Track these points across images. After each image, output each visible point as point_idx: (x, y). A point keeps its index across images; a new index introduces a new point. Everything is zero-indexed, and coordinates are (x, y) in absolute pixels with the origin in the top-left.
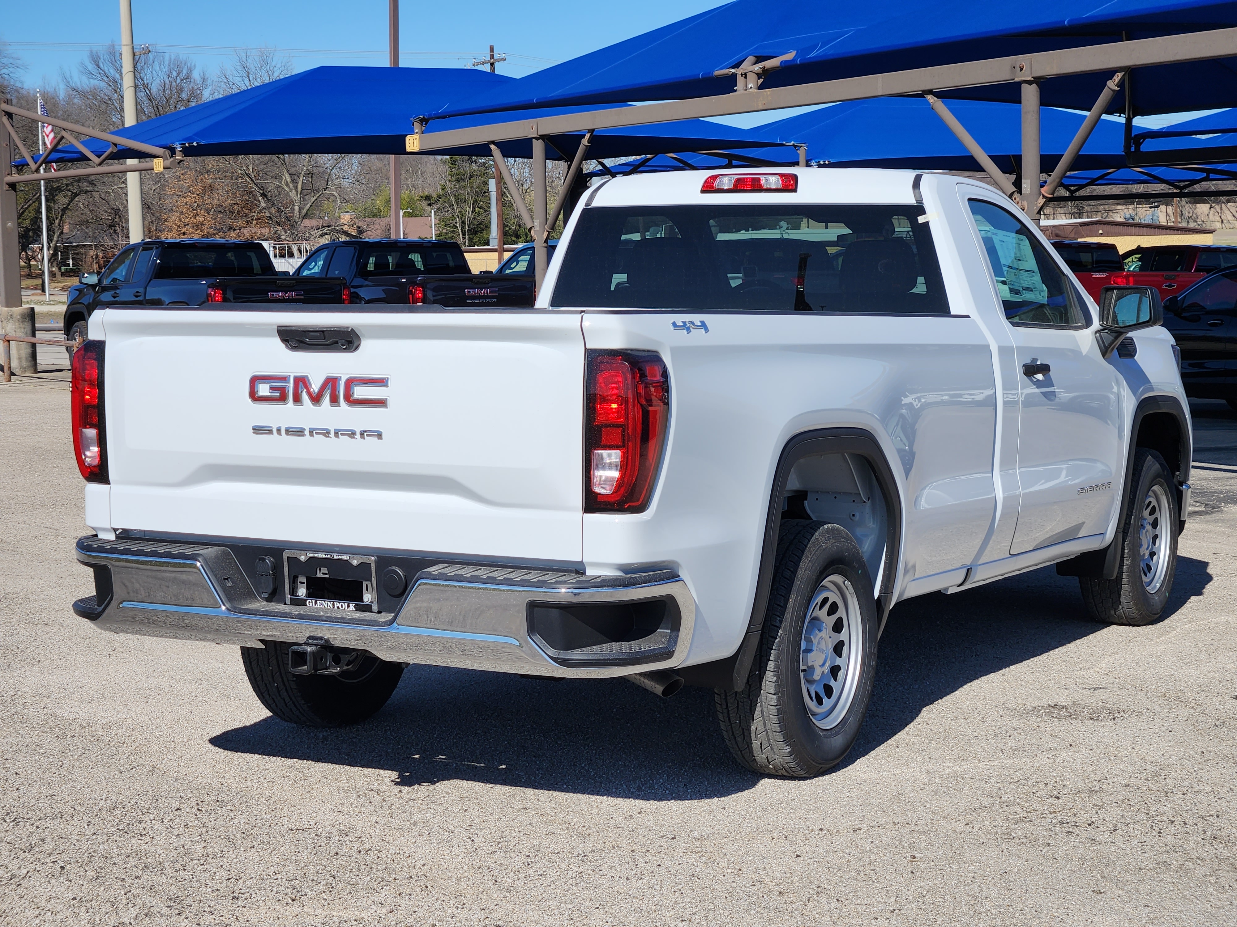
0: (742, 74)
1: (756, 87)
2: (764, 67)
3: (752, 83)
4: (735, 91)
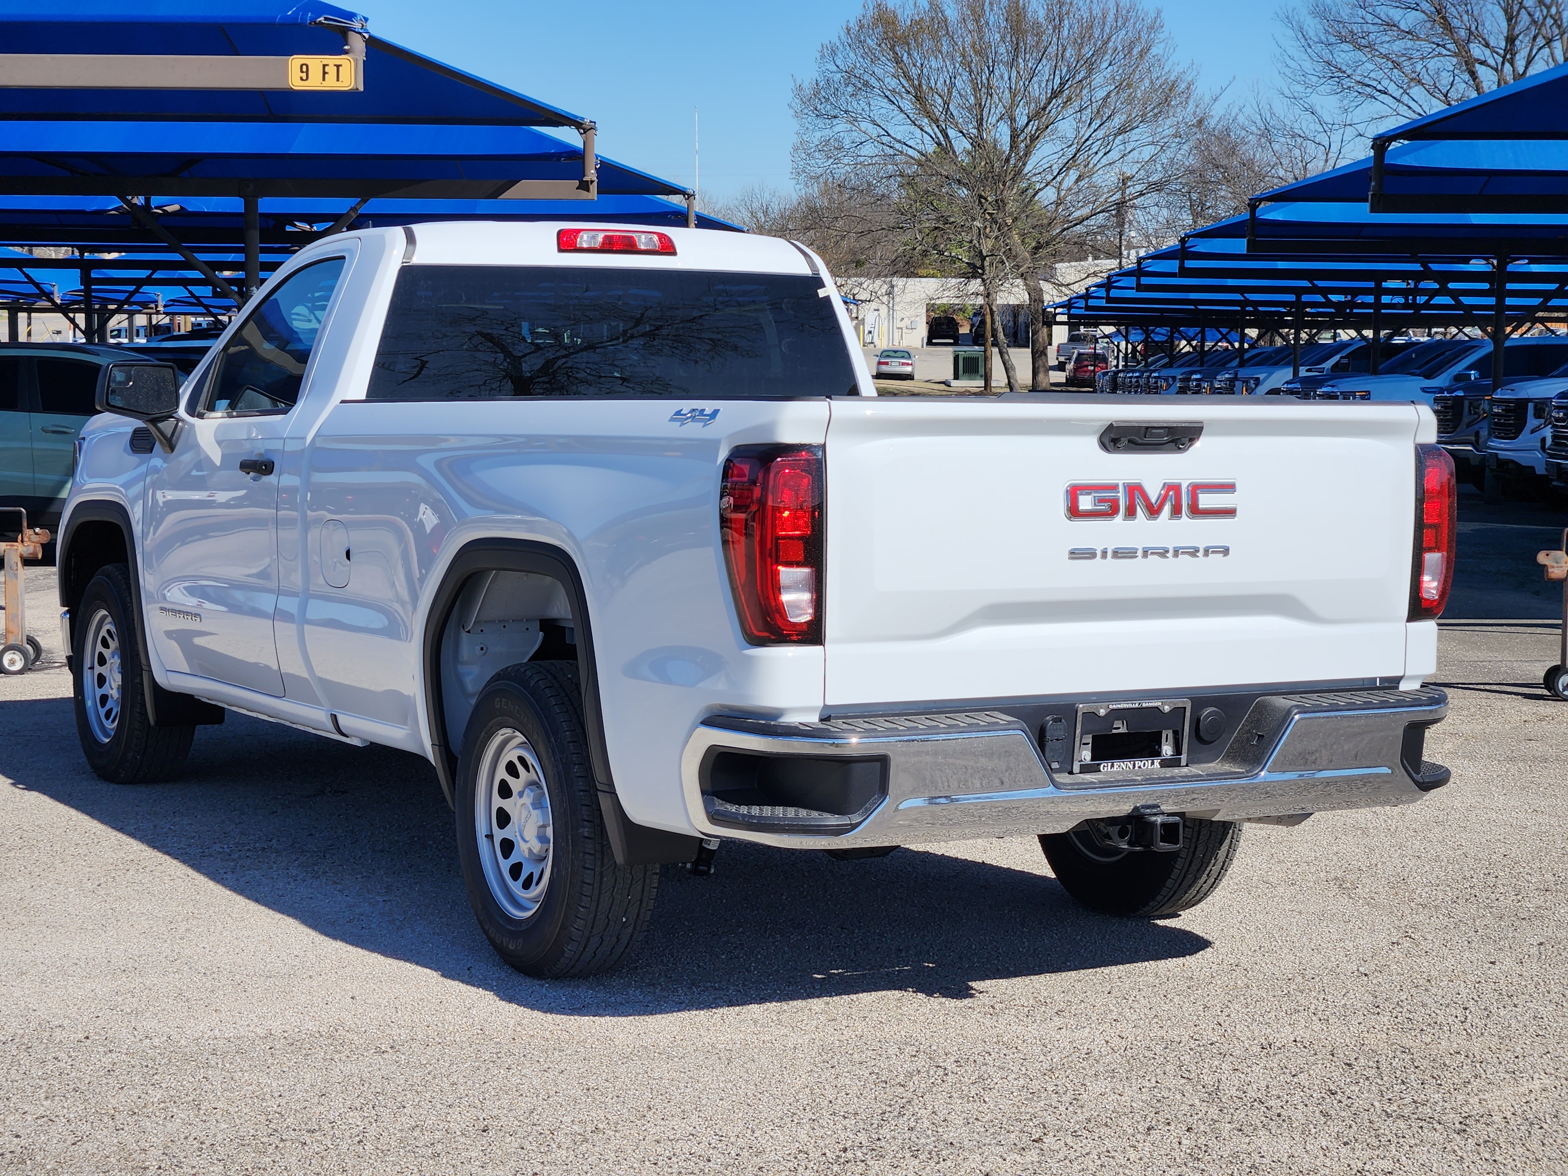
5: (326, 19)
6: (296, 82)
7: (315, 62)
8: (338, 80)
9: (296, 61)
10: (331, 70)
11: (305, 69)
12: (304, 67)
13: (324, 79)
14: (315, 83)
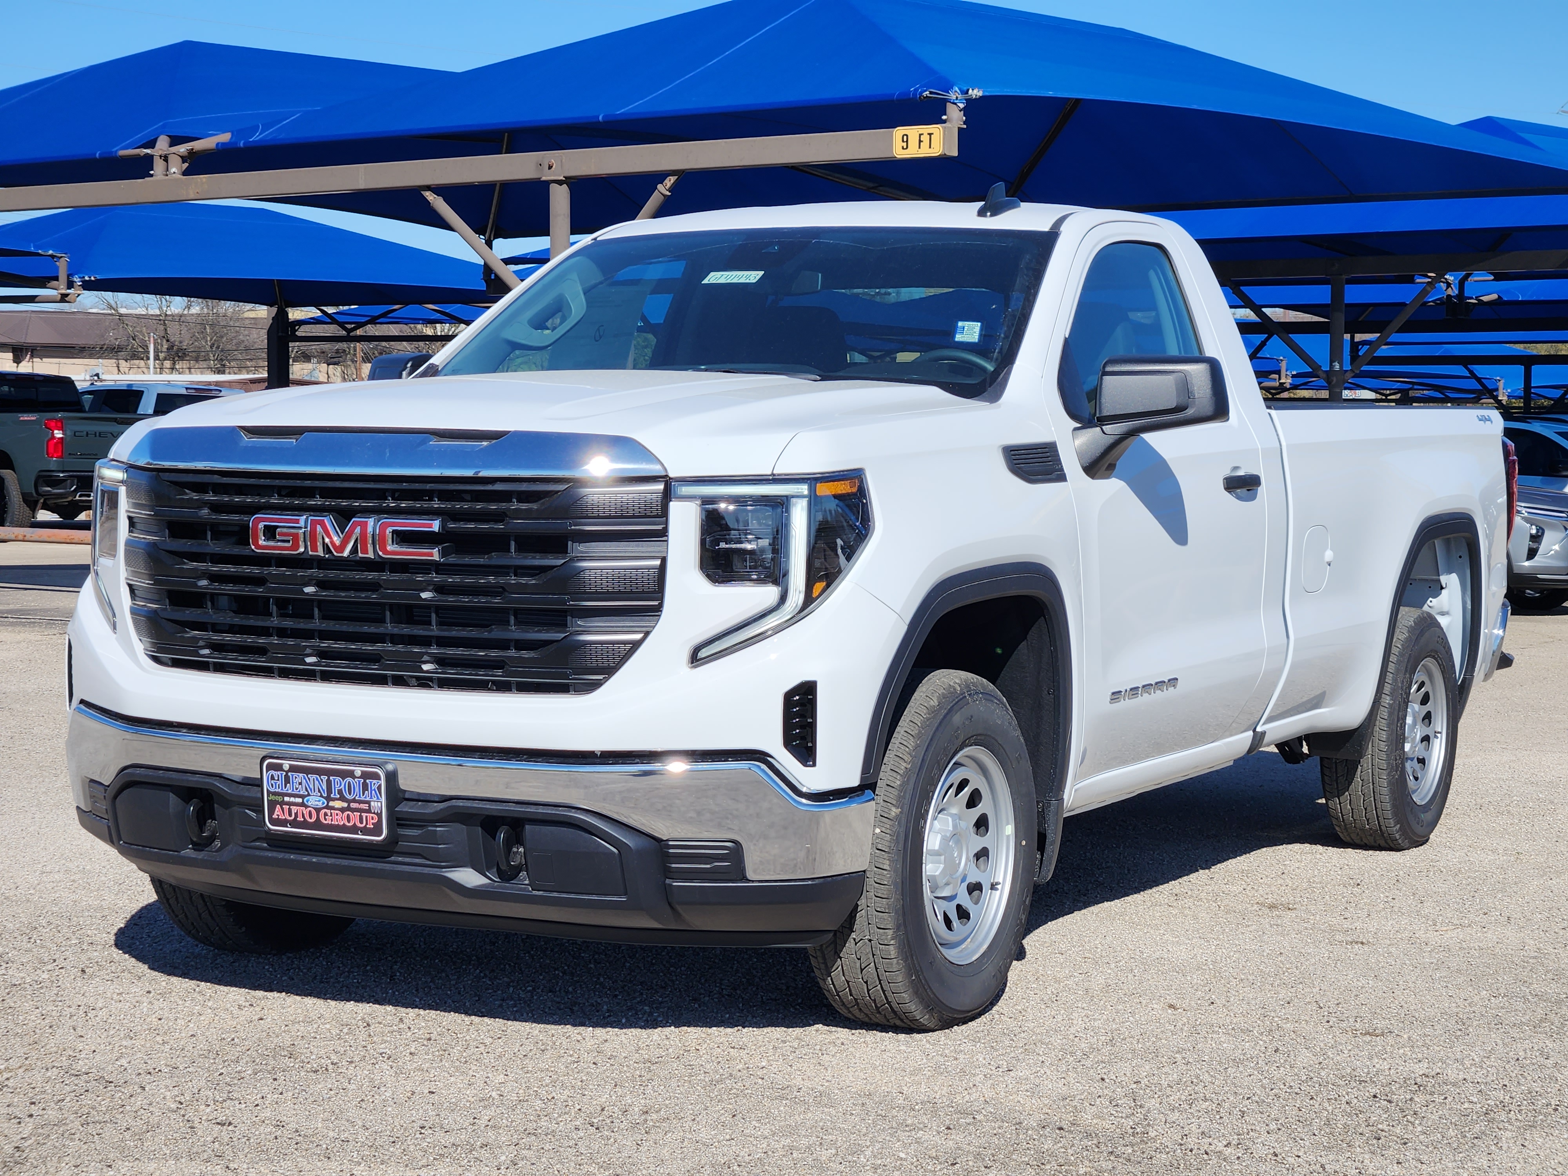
0: (161, 156)
1: (180, 172)
2: (192, 149)
3: (176, 168)
4: (152, 176)
5: (931, 93)
6: (899, 153)
7: (913, 132)
8: (930, 147)
9: (899, 132)
10: (925, 138)
11: (905, 139)
12: (905, 137)
13: (920, 148)
14: (914, 152)
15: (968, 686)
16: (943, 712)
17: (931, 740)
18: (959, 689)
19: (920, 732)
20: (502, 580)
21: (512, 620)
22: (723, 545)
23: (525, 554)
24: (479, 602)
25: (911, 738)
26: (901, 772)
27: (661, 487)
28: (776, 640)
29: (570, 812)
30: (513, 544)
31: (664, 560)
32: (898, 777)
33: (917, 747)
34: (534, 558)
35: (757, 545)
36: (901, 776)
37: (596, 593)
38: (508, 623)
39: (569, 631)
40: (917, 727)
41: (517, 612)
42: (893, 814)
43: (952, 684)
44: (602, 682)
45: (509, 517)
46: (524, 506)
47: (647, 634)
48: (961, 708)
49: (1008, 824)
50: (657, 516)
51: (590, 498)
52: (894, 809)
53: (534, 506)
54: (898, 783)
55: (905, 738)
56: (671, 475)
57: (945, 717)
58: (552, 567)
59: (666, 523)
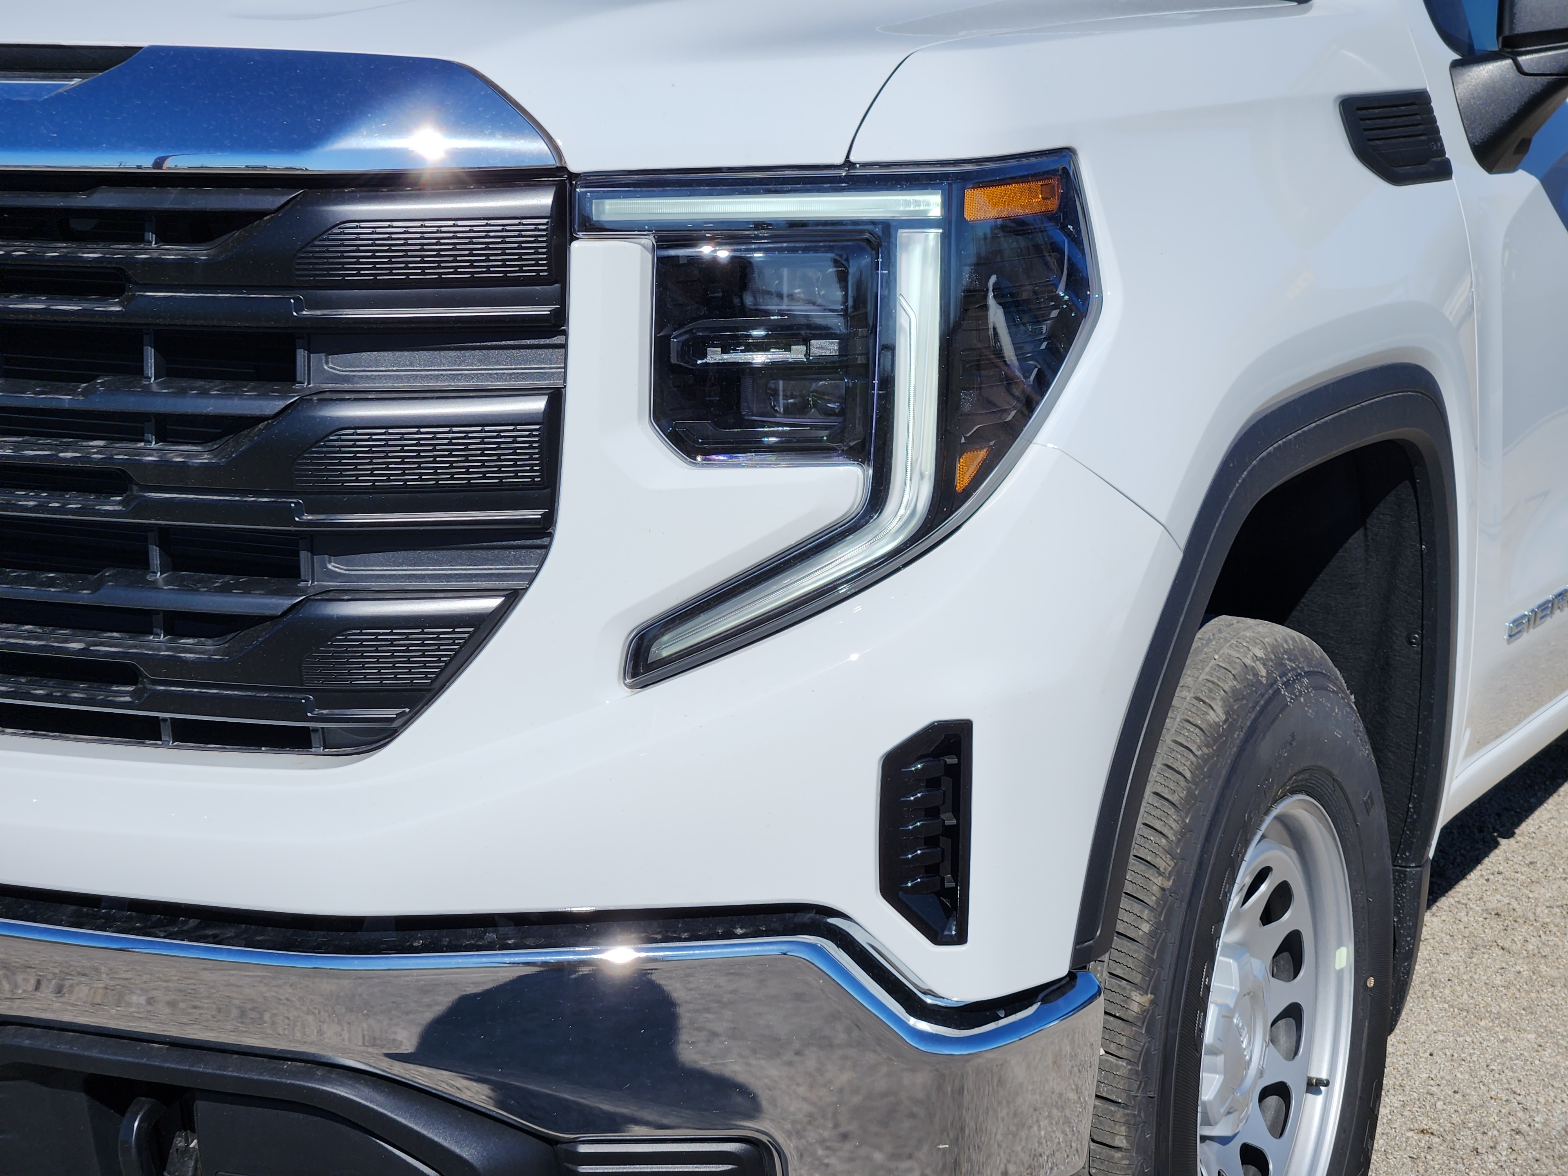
15: (1280, 664)
16: (1238, 736)
17: (1217, 810)
18: (1263, 672)
19: (1190, 793)
20: (121, 453)
21: (155, 555)
22: (715, 356)
23: (184, 383)
24: (62, 510)
25: (1172, 811)
26: (1151, 900)
27: (544, 200)
28: (858, 609)
29: (311, 1077)
30: (150, 354)
31: (556, 399)
32: (1146, 914)
33: (1186, 831)
34: (204, 393)
35: (807, 354)
36: (1152, 909)
37: (374, 489)
38: (145, 564)
39: (303, 591)
40: (1183, 783)
41: (165, 537)
42: (1135, 1008)
43: (1249, 662)
44: (395, 725)
45: (136, 284)
46: (173, 253)
47: (513, 597)
48: (1272, 723)
49: (1340, 945)
50: (536, 281)
51: (351, 229)
52: (1137, 996)
53: (201, 253)
54: (1146, 927)
55: (1157, 813)
56: (575, 166)
57: (1242, 749)
58: (252, 421)
59: (562, 298)
